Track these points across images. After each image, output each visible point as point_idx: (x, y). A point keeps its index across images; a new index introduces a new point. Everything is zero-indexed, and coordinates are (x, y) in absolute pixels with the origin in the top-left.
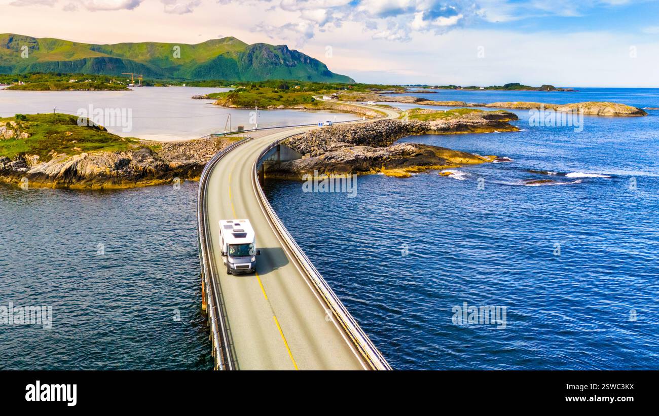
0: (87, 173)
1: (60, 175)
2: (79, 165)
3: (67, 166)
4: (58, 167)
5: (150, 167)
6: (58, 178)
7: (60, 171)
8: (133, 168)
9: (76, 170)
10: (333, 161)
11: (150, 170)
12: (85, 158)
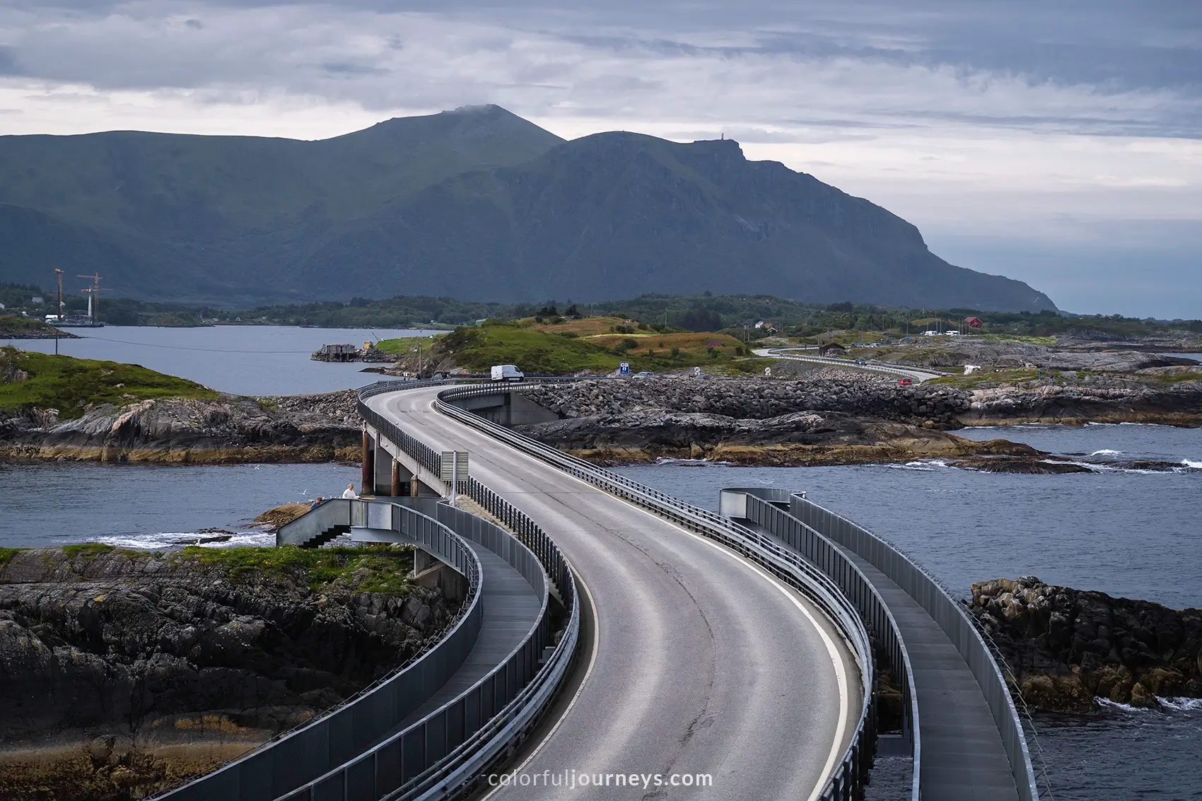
0: (159, 430)
1: (113, 434)
2: (142, 418)
3: (123, 418)
4: (106, 423)
5: (264, 427)
6: (110, 438)
7: (111, 428)
8: (235, 427)
9: (139, 427)
10: (617, 425)
11: (265, 432)
12: (152, 408)
